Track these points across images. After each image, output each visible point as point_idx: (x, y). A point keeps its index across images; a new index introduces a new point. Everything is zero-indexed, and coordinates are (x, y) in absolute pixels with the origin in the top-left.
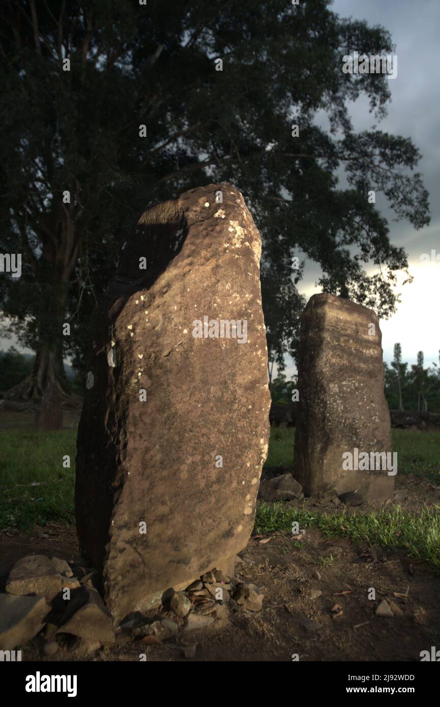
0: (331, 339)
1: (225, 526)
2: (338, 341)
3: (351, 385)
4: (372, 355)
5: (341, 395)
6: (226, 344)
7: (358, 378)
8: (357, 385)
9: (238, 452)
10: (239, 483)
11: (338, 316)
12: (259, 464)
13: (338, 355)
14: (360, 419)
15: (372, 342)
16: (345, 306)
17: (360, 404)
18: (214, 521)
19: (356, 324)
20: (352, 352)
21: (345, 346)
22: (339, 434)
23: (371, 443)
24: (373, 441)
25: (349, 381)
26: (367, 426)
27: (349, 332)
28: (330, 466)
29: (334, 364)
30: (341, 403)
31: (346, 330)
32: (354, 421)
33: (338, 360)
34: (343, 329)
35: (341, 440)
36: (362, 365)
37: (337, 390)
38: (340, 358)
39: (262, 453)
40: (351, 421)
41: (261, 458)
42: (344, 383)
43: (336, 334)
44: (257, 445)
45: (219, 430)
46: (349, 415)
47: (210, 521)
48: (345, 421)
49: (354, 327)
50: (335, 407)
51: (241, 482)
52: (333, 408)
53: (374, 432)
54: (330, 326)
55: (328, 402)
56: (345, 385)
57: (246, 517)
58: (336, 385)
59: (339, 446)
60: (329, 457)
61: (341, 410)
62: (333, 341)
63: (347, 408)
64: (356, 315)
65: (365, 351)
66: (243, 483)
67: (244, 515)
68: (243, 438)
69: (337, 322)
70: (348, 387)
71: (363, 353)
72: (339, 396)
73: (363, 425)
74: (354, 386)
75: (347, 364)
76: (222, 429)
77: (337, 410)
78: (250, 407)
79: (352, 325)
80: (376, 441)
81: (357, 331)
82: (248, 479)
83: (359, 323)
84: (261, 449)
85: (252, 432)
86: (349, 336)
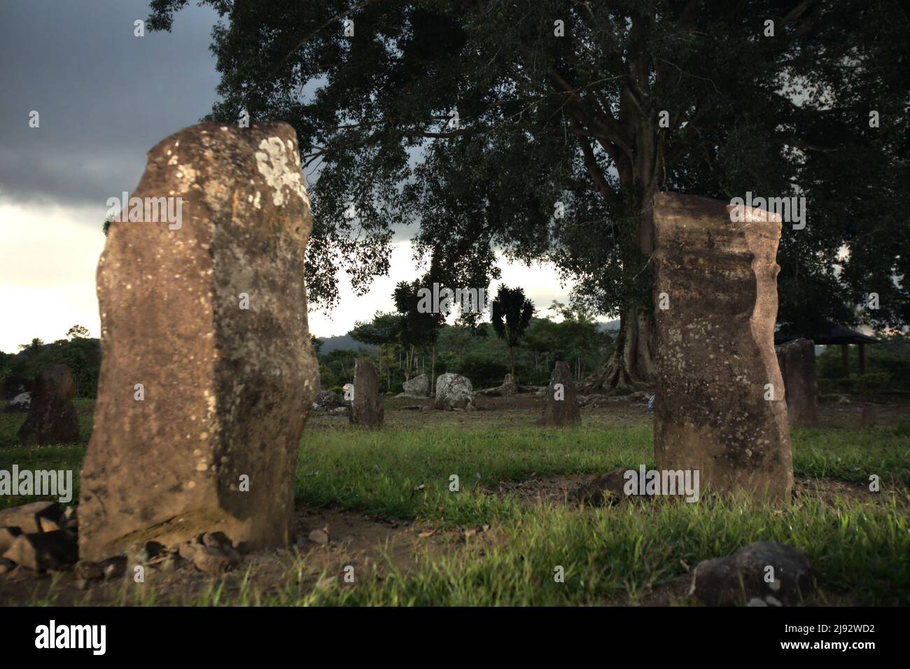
0: (668, 260)
1: (172, 480)
2: (680, 262)
3: (700, 329)
4: (740, 279)
5: (684, 345)
6: (169, 295)
7: (711, 316)
8: (709, 327)
9: (180, 405)
10: (183, 436)
11: (679, 224)
12: (206, 417)
13: (682, 284)
14: (714, 381)
15: (740, 257)
16: (688, 207)
17: (712, 356)
18: (158, 474)
19: (708, 233)
20: (704, 277)
21: (693, 269)
22: (680, 405)
23: (738, 419)
24: (741, 414)
25: (698, 323)
26: (727, 392)
27: (698, 246)
28: (675, 455)
29: (678, 299)
30: (681, 358)
31: (693, 244)
32: (702, 384)
33: (683, 293)
34: (687, 244)
35: (684, 415)
36: (721, 296)
37: (680, 338)
38: (685, 288)
39: (208, 406)
40: (697, 384)
41: (208, 411)
42: (690, 326)
43: (677, 252)
44: (202, 397)
45: (159, 383)
46: (693, 376)
47: (153, 474)
48: (689, 385)
49: (705, 237)
50: (674, 364)
51: (186, 436)
52: (671, 366)
53: (742, 401)
54: (668, 241)
55: (665, 357)
56: (691, 329)
57: (199, 474)
58: (679, 331)
59: (681, 425)
60: (671, 441)
61: (682, 368)
62: (672, 264)
63: (690, 365)
64: (705, 219)
65: (727, 273)
66: (188, 437)
67: (196, 471)
68: (185, 390)
69: (676, 234)
70: (697, 332)
71: (724, 276)
72: (682, 347)
73: (720, 391)
74: (706, 330)
75: (698, 296)
76: (163, 381)
77: (677, 369)
78: (192, 358)
79: (702, 234)
80: (746, 414)
81: (711, 244)
82: (194, 433)
83: (713, 230)
84: (207, 402)
85: (194, 383)
86: (698, 253)
